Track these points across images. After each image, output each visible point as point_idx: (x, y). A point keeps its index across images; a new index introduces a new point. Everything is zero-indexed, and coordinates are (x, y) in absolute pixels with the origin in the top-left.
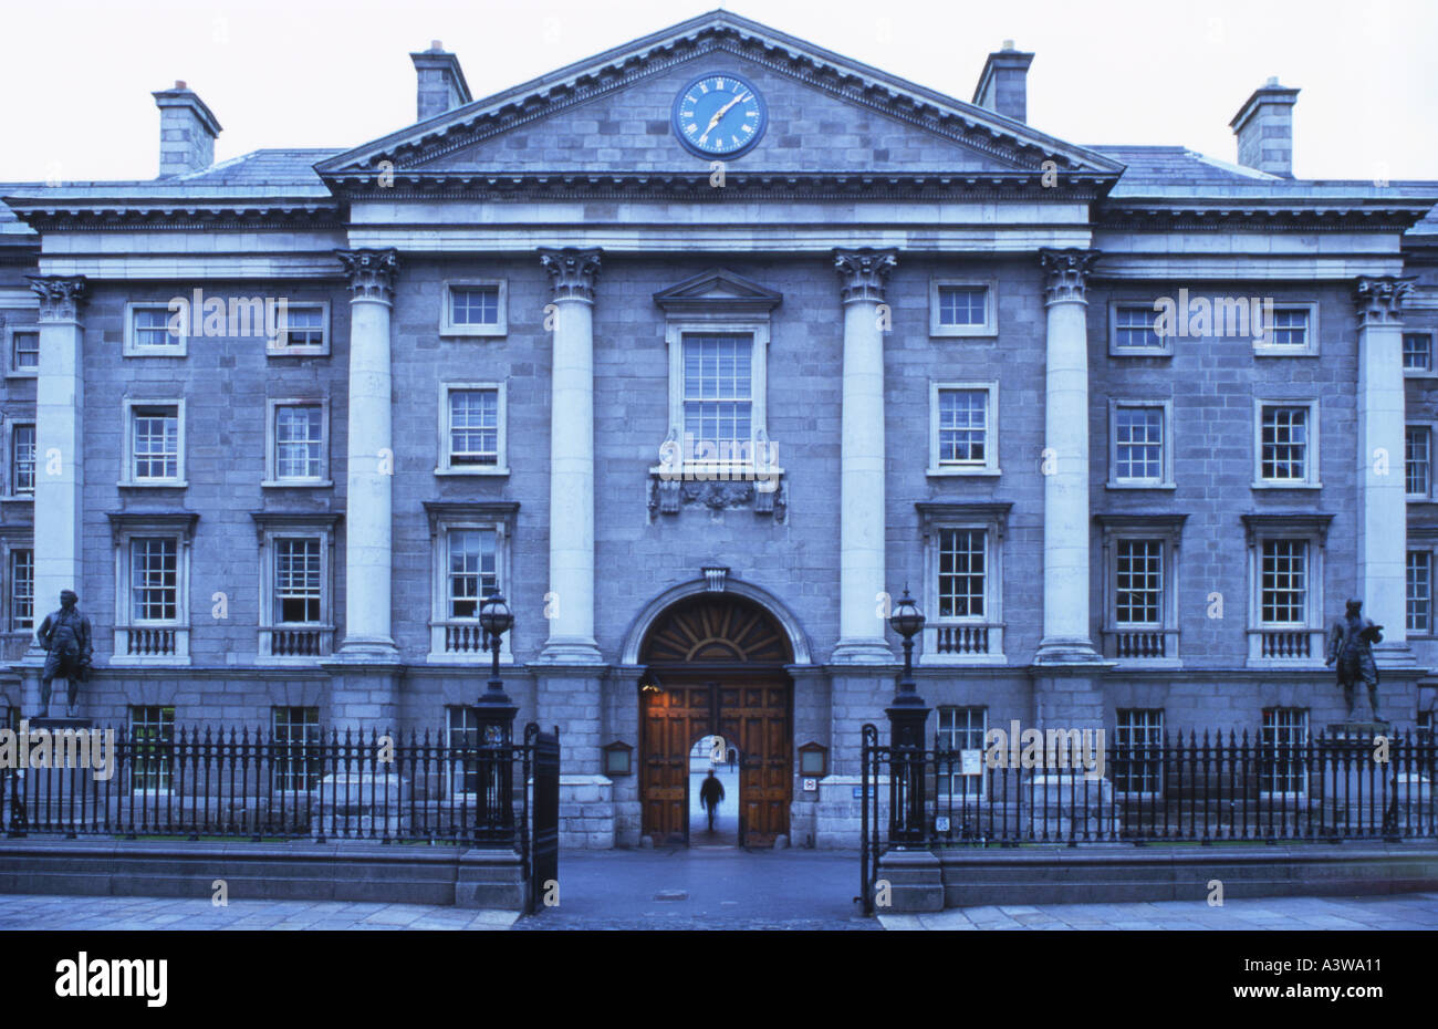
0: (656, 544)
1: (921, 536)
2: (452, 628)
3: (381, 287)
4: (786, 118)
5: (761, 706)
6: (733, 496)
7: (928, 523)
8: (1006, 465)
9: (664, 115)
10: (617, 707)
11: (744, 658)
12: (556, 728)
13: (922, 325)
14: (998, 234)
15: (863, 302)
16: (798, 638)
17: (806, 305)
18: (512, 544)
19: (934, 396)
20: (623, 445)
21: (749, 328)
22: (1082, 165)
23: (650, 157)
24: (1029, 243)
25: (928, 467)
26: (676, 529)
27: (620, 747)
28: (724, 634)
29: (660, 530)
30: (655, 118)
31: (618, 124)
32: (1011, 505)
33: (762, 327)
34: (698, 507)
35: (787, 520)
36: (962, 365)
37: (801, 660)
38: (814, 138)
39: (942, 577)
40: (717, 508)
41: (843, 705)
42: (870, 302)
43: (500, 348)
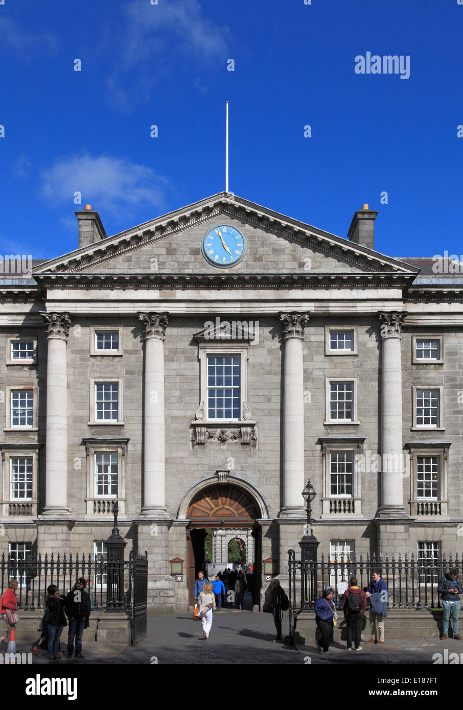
0: (194, 459)
1: (321, 454)
2: (97, 502)
3: (62, 331)
4: (256, 247)
6: (231, 435)
7: (325, 448)
8: (362, 419)
9: (197, 245)
10: (176, 540)
11: (237, 515)
12: (146, 552)
13: (322, 350)
14: (358, 304)
15: (293, 338)
16: (262, 505)
17: (266, 340)
18: (126, 459)
19: (328, 384)
20: (179, 409)
21: (239, 351)
22: (399, 270)
23: (191, 266)
24: (373, 308)
25: (325, 420)
26: (205, 451)
27: (177, 560)
28: (227, 504)
29: (197, 452)
30: (193, 247)
31: (176, 249)
32: (365, 439)
33: (245, 351)
34: (215, 440)
35: (257, 445)
36: (341, 370)
37: (264, 516)
38: (270, 256)
39: (332, 475)
40: (224, 441)
41: (284, 539)
42: (296, 338)
43: (119, 361)
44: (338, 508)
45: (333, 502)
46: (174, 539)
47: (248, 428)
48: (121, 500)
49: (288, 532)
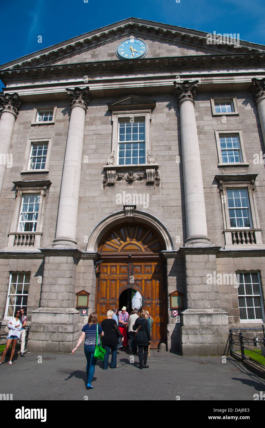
0: (105, 198)
1: (219, 191)
2: (17, 236)
4: (155, 49)
6: (137, 177)
7: (221, 185)
9: (113, 51)
10: (84, 272)
11: (144, 250)
13: (210, 113)
14: (235, 77)
15: (186, 100)
16: (167, 238)
18: (47, 199)
19: (217, 136)
20: (94, 159)
21: (143, 115)
25: (219, 163)
26: (114, 191)
27: (84, 293)
28: (135, 239)
29: (107, 192)
30: (111, 52)
31: (98, 55)
32: (257, 175)
33: (148, 114)
34: (123, 182)
35: (160, 185)
36: (227, 125)
37: (169, 249)
38: (165, 54)
39: (229, 209)
40: (130, 181)
41: (190, 269)
42: (189, 100)
43: (52, 128)
44: (239, 239)
45: (235, 234)
46: (82, 271)
47: (152, 169)
48: (38, 234)
49: (194, 262)
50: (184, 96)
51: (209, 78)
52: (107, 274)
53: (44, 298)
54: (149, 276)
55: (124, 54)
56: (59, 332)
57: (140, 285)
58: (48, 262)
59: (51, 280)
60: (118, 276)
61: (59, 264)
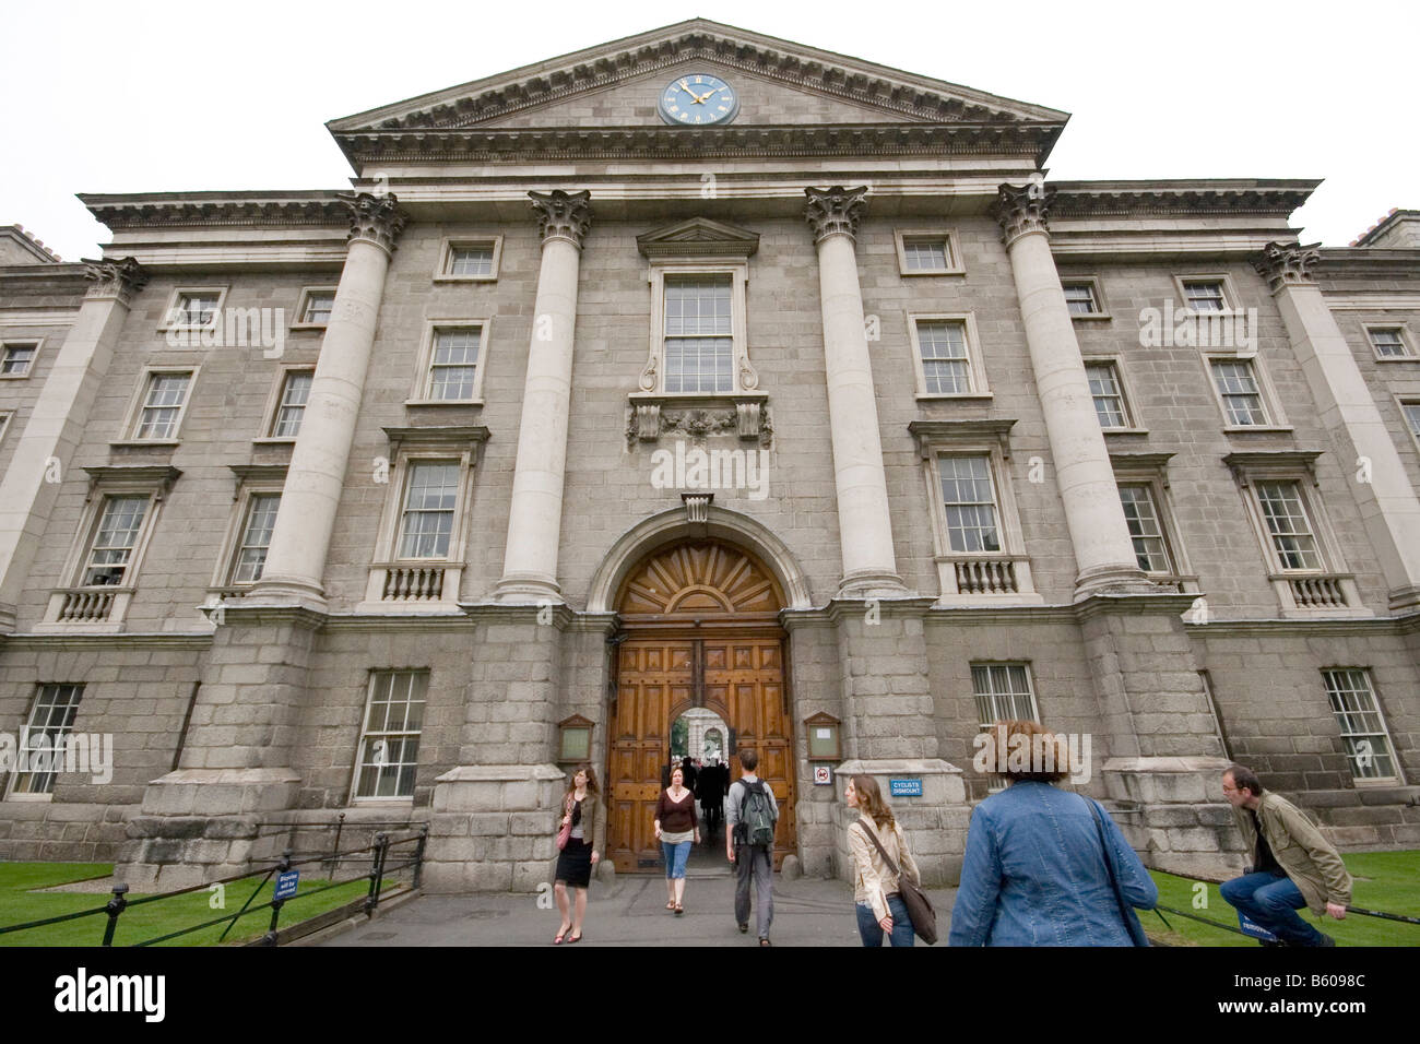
0: (632, 474)
1: (919, 460)
4: (755, 104)
5: (751, 667)
6: (715, 423)
7: (926, 446)
8: (997, 386)
9: (650, 103)
10: (578, 667)
11: (731, 609)
13: (891, 268)
14: (956, 181)
15: (835, 235)
16: (794, 577)
17: (780, 253)
18: (476, 474)
19: (912, 326)
20: (602, 375)
21: (728, 269)
22: (1027, 119)
24: (986, 188)
25: (917, 392)
27: (579, 723)
28: (707, 581)
29: (638, 459)
30: (642, 105)
31: (610, 109)
32: (1014, 422)
33: (740, 268)
34: (679, 435)
35: (773, 443)
36: (934, 300)
37: (799, 604)
38: (782, 117)
39: (947, 506)
40: (699, 434)
41: (861, 657)
42: (843, 235)
43: (489, 292)
46: (574, 663)
47: (752, 405)
48: (454, 566)
49: (868, 638)
50: (831, 225)
51: (893, 182)
52: (638, 671)
53: (470, 738)
54: (745, 675)
55: (678, 113)
56: (514, 836)
57: (722, 697)
58: (482, 640)
59: (490, 689)
60: (665, 675)
61: (514, 646)
